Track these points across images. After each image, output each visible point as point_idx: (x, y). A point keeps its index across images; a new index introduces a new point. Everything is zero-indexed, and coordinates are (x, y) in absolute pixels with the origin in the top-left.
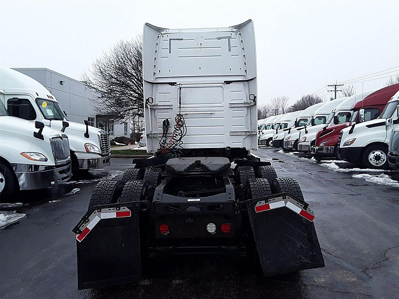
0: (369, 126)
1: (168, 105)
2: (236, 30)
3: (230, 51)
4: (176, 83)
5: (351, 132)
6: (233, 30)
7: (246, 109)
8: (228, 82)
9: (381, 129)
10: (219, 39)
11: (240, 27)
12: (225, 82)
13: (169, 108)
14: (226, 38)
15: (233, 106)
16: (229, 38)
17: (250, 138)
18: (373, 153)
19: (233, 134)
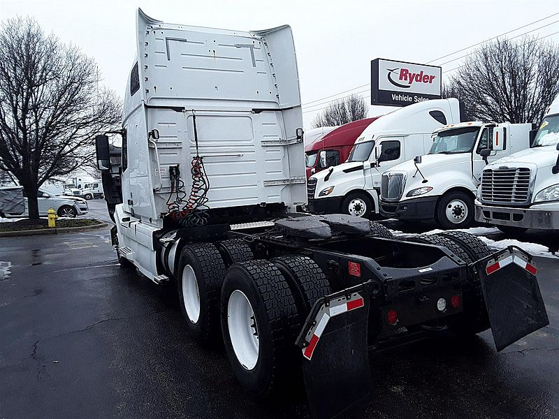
0: (346, 171)
1: (174, 143)
2: (260, 37)
3: (254, 66)
4: (184, 108)
5: (326, 179)
6: (256, 37)
7: (281, 149)
8: (257, 111)
9: (358, 174)
10: (238, 46)
11: (264, 34)
12: (253, 110)
13: (177, 147)
14: (247, 46)
15: (266, 145)
16: (252, 47)
17: (288, 189)
18: (353, 202)
19: (269, 184)
